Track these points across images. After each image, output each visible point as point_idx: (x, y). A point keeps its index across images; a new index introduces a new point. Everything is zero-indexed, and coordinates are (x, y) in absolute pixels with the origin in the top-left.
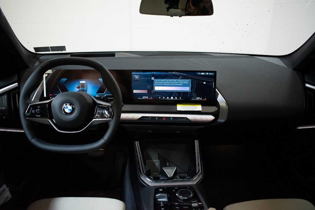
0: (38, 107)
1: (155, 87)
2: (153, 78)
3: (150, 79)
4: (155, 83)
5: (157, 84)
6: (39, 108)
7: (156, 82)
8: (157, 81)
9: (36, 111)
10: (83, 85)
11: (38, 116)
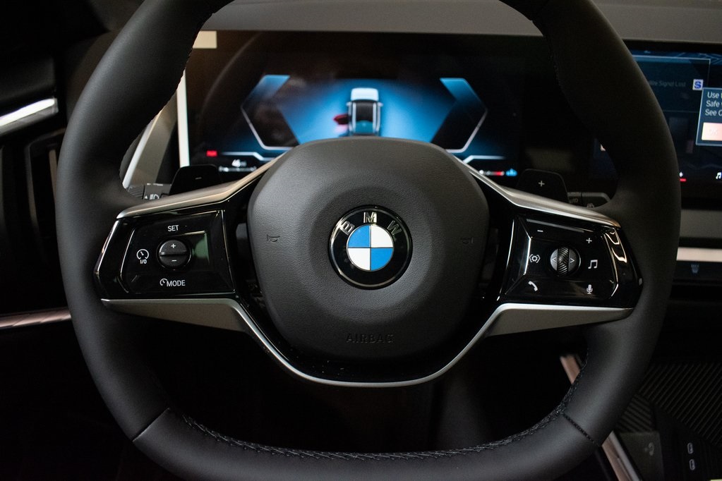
0: (171, 229)
1: (706, 125)
2: (698, 85)
3: (683, 85)
4: (705, 107)
5: (714, 113)
6: (172, 237)
7: (712, 100)
8: (717, 96)
9: (162, 251)
10: (365, 112)
11: (170, 284)
